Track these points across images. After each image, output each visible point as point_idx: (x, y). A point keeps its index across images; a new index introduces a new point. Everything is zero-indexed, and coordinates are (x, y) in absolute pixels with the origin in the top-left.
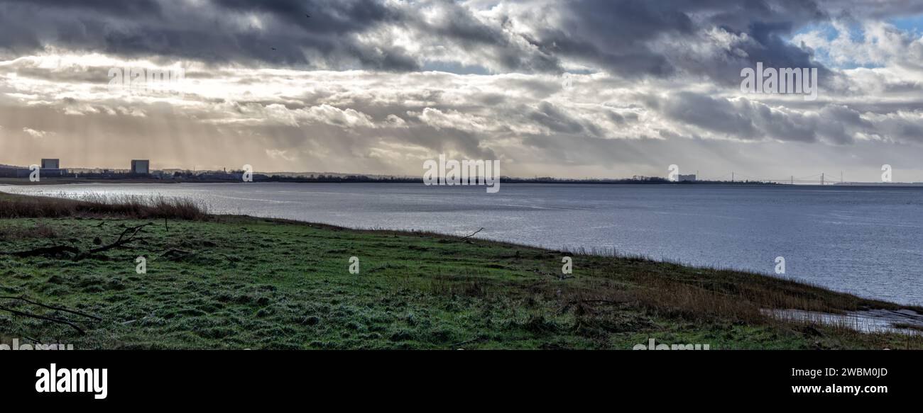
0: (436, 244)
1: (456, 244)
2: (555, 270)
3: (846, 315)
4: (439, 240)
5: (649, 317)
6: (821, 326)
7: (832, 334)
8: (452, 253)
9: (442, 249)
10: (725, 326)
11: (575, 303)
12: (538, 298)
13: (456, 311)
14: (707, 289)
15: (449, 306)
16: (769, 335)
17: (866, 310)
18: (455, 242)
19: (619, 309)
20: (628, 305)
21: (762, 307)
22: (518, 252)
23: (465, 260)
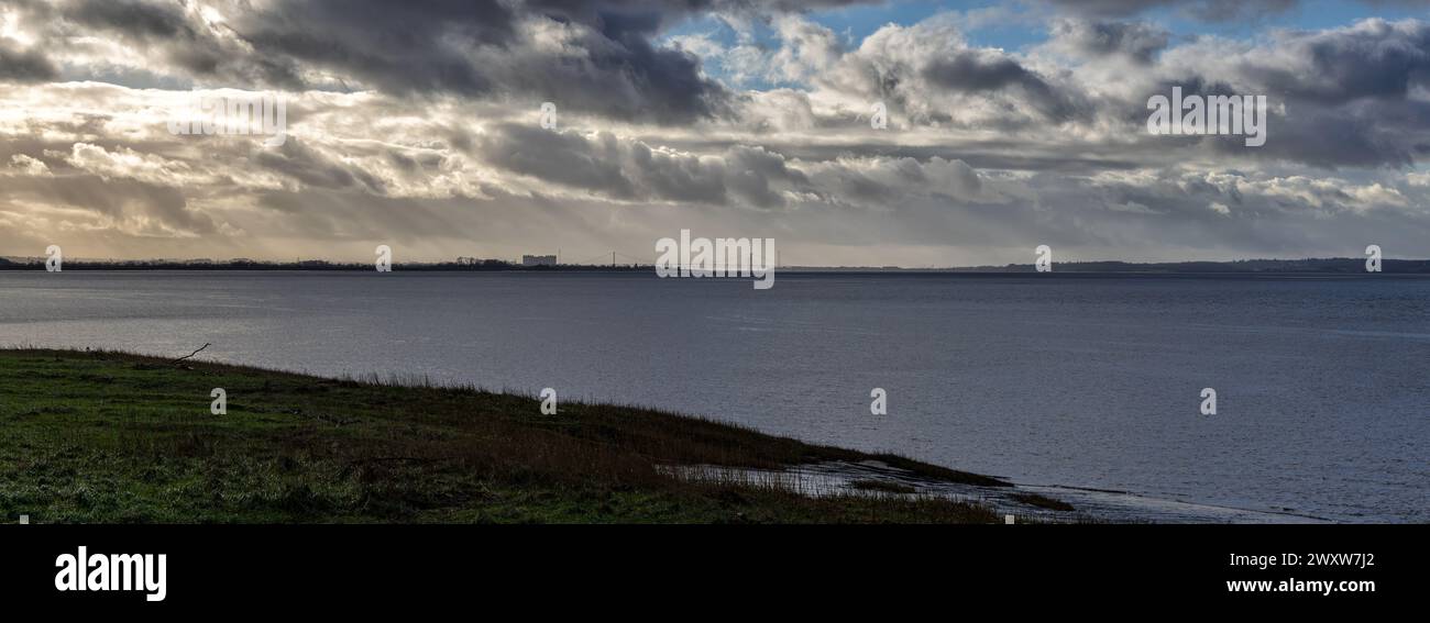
0: (129, 371)
1: (162, 371)
2: (328, 411)
3: (784, 470)
4: (132, 364)
5: (480, 483)
6: (747, 488)
7: (762, 501)
8: (156, 386)
9: (140, 380)
10: (599, 493)
11: (361, 463)
12: (300, 457)
13: (163, 482)
14: (573, 435)
15: (149, 473)
16: (667, 505)
17: (813, 462)
18: (161, 367)
19: (431, 473)
20: (447, 463)
21: (657, 462)
22: (267, 383)
23: (178, 398)
